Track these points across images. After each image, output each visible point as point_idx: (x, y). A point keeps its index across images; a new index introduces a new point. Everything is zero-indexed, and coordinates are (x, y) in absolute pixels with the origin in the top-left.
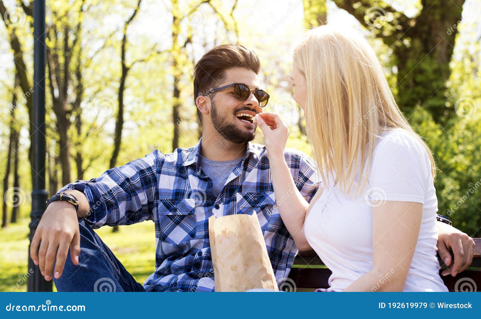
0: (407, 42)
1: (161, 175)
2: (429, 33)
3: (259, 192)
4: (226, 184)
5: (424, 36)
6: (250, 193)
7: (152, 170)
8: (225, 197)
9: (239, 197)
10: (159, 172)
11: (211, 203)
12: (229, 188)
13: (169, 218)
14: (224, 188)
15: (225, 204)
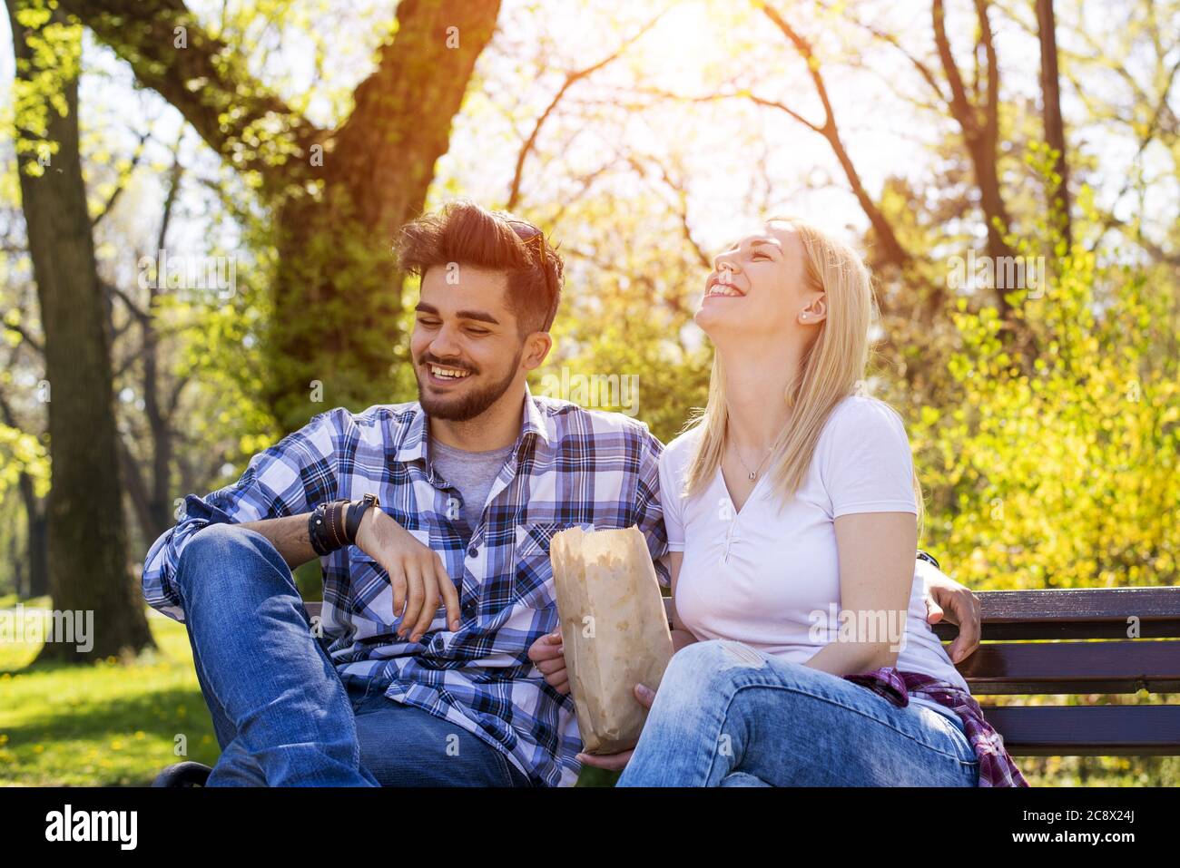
0: (314, 189)
1: (353, 475)
2: (368, 173)
3: (560, 522)
4: (488, 503)
5: (355, 179)
6: (541, 525)
7: (328, 466)
8: (488, 529)
9: (521, 533)
10: (349, 470)
11: (461, 543)
12: (496, 512)
13: (372, 569)
14: (486, 511)
15: (489, 545)
